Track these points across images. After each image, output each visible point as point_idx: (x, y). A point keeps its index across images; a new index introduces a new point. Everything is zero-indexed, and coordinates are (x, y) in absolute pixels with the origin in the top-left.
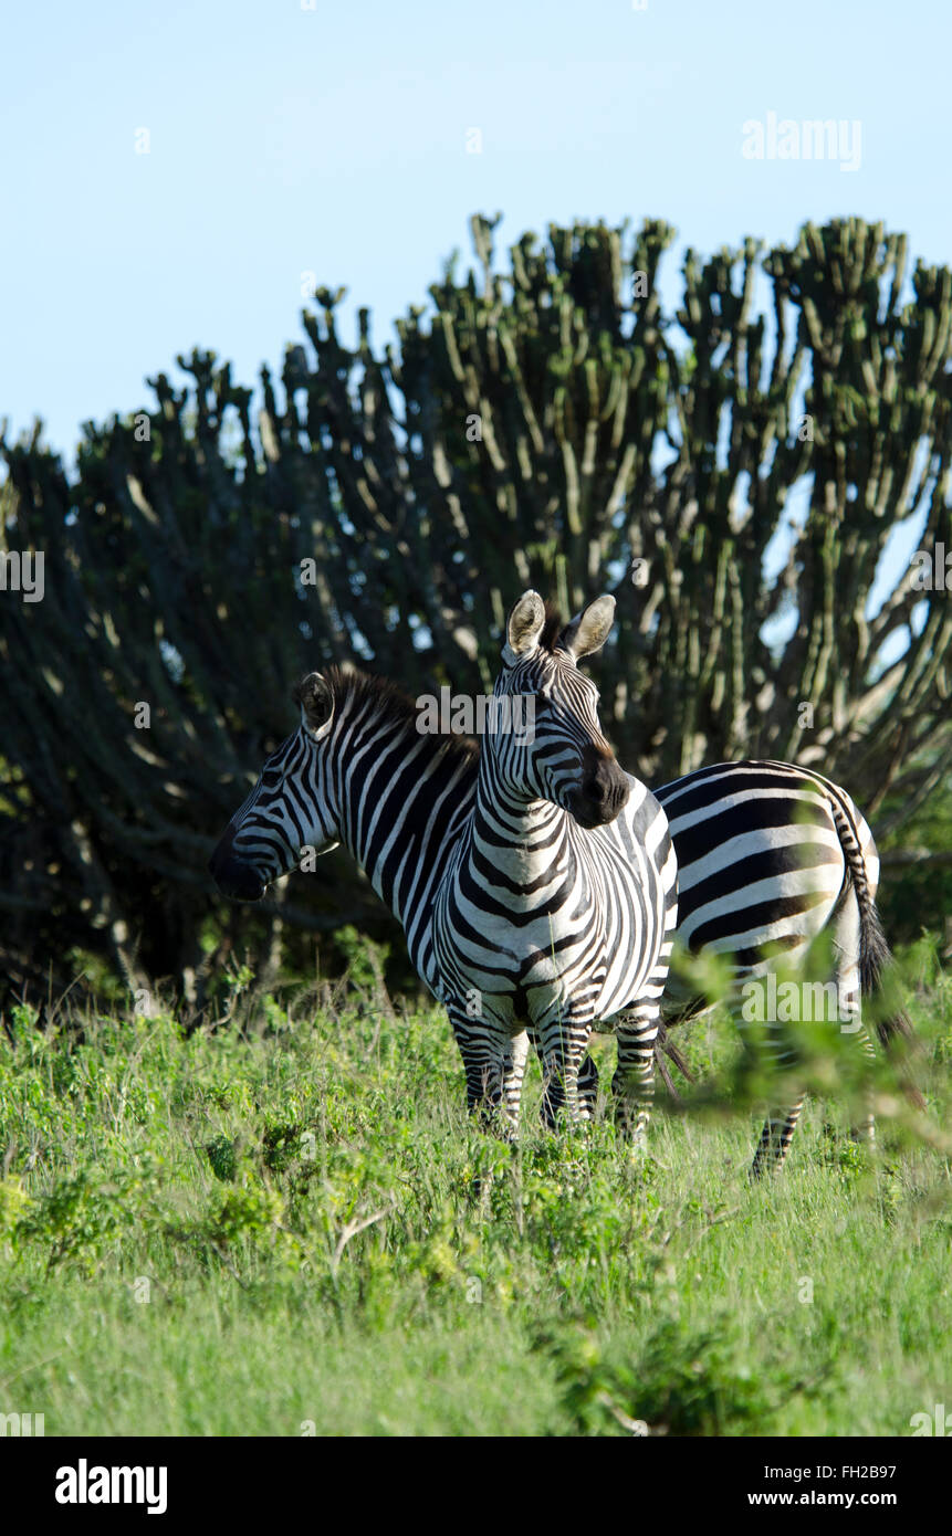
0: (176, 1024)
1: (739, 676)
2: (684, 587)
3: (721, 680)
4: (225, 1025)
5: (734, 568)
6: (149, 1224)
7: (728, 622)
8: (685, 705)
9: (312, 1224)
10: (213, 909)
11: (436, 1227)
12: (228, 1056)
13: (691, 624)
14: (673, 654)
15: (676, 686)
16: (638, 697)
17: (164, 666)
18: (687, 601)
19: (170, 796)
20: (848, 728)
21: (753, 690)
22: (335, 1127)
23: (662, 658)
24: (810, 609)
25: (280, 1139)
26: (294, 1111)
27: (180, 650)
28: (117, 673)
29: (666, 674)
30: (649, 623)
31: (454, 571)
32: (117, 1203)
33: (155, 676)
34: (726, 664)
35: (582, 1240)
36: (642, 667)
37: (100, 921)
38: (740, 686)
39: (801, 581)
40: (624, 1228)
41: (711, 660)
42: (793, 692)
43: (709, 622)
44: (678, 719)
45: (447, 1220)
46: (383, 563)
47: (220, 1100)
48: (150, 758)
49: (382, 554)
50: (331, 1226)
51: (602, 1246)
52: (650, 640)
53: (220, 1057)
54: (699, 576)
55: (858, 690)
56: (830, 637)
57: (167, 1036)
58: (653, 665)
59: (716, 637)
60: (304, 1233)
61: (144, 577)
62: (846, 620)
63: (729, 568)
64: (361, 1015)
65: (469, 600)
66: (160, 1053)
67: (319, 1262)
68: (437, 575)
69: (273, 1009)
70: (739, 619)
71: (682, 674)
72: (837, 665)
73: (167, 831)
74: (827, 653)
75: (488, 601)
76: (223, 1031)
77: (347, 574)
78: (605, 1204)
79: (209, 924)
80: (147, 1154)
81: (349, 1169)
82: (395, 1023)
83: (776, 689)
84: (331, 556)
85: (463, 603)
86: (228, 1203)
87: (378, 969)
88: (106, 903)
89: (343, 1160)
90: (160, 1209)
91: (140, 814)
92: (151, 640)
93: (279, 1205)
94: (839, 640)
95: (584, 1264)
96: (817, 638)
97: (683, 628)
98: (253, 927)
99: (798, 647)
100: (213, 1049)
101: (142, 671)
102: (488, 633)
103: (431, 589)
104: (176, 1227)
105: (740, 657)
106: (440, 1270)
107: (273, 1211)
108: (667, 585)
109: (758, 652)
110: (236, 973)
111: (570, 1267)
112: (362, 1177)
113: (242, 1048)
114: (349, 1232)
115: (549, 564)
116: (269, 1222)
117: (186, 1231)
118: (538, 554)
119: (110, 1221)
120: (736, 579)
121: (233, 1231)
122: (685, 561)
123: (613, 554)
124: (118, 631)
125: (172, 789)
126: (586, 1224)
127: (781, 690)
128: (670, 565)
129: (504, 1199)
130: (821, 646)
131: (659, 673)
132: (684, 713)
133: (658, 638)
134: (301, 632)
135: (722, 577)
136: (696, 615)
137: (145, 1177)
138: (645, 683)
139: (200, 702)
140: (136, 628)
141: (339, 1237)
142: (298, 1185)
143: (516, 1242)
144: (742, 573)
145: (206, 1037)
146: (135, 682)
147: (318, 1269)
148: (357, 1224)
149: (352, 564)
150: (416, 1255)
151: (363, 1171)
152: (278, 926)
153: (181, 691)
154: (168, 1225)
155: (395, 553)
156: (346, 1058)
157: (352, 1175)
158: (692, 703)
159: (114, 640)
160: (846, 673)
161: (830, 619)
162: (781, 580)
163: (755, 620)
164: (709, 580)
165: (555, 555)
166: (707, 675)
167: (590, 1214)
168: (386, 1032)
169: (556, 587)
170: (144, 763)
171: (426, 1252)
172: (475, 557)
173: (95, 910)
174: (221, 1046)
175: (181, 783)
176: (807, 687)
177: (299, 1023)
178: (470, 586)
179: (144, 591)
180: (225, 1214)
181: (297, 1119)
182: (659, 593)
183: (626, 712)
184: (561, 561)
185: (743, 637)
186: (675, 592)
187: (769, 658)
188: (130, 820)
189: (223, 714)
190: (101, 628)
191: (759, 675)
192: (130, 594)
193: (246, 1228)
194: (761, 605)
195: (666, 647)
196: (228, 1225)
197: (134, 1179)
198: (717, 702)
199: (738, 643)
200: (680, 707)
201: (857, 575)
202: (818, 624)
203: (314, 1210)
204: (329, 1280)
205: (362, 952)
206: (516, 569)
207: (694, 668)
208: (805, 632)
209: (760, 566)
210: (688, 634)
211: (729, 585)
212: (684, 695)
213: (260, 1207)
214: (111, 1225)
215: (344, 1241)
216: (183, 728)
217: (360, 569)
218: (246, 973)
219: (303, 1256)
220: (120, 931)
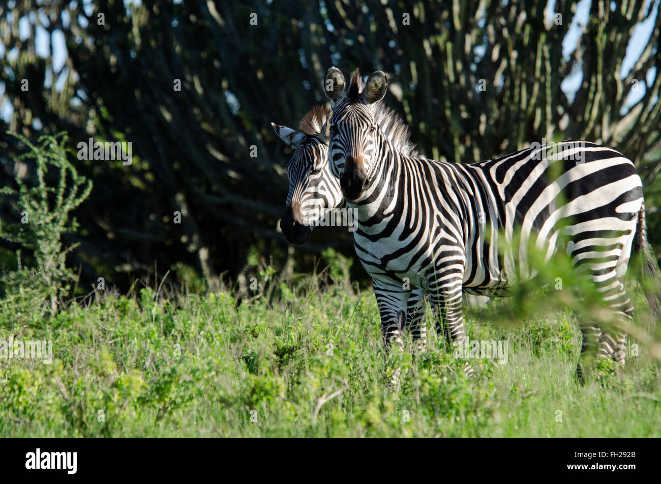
0: (232, 298)
1: (549, 110)
2: (519, 60)
3: (539, 112)
4: (258, 299)
5: (546, 49)
6: (211, 397)
7: (543, 79)
8: (519, 126)
9: (301, 396)
10: (255, 241)
11: (370, 399)
12: (261, 316)
13: (522, 80)
14: (512, 97)
15: (513, 116)
16: (492, 122)
17: (228, 107)
18: (519, 68)
19: (230, 178)
20: (611, 139)
21: (557, 119)
22: (316, 347)
23: (506, 100)
24: (590, 71)
25: (285, 354)
26: (293, 338)
27: (237, 96)
28: (202, 110)
29: (508, 110)
30: (499, 81)
31: (389, 51)
32: (193, 385)
33: (223, 109)
34: (542, 103)
35: (451, 406)
36: (494, 106)
37: (192, 248)
38: (549, 116)
39: (584, 57)
40: (475, 400)
41: (533, 101)
42: (579, 119)
43: (532, 80)
44: (514, 134)
45: (376, 395)
46: (350, 48)
47: (253, 332)
48: (219, 157)
49: (349, 42)
50: (312, 398)
51: (462, 410)
52: (499, 90)
53: (256, 317)
54: (527, 53)
55: (616, 118)
56: (600, 87)
57: (226, 305)
58: (501, 104)
59: (536, 88)
60: (297, 402)
61: (216, 55)
62: (609, 78)
63: (544, 48)
64: (335, 295)
65: (397, 68)
66: (223, 314)
67: (305, 417)
68: (380, 54)
69: (286, 291)
70: (549, 78)
71: (517, 109)
72: (604, 104)
73: (230, 197)
74: (599, 96)
75: (409, 68)
76: (257, 302)
77: (329, 53)
78: (464, 386)
79: (253, 249)
80: (210, 358)
81: (322, 366)
82: (354, 298)
83: (570, 117)
84: (321, 44)
85: (394, 69)
86: (255, 385)
87: (346, 272)
88: (196, 238)
89: (319, 361)
90: (217, 388)
91: (215, 188)
92: (220, 90)
93: (283, 387)
94: (605, 89)
95: (452, 420)
96: (593, 88)
97: (517, 82)
98: (277, 251)
99: (583, 94)
100: (253, 312)
101: (215, 108)
102: (408, 86)
103: (376, 61)
104: (226, 398)
105: (549, 99)
106: (372, 421)
107: (280, 389)
108: (509, 59)
109: (559, 97)
110: (265, 270)
111: (445, 422)
112: (329, 371)
113: (269, 312)
114: (322, 401)
115: (442, 47)
116: (278, 395)
117: (231, 400)
118: (436, 42)
119: (190, 396)
120: (547, 55)
121: (257, 400)
122: (519, 46)
123: (479, 42)
124: (202, 86)
125: (232, 174)
126: (453, 396)
127: (573, 118)
128: (510, 47)
129: (410, 387)
130: (595, 93)
131: (504, 109)
132: (518, 131)
133: (504, 89)
134: (304, 86)
135: (539, 54)
136: (524, 75)
137: (210, 371)
138: (496, 114)
139: (248, 126)
140: (212, 83)
141: (316, 403)
142: (295, 379)
143: (414, 407)
144: (551, 52)
145: (248, 306)
146: (211, 114)
147: (305, 422)
148: (327, 396)
149: (332, 48)
150: (359, 413)
151: (330, 368)
152: (291, 251)
153: (237, 119)
154: (221, 397)
155: (356, 41)
156: (325, 316)
157: (324, 370)
158: (523, 125)
159: (199, 90)
160: (609, 108)
161: (600, 78)
162: (573, 56)
163: (559, 79)
164: (532, 56)
165: (445, 43)
166: (531, 110)
167: (456, 391)
168: (349, 302)
169: (446, 60)
170: (216, 160)
171: (364, 411)
172: (401, 44)
173: (190, 241)
174: (257, 311)
175: (237, 170)
176: (587, 116)
177: (300, 298)
178: (398, 60)
179: (216, 64)
180: (253, 392)
181: (295, 343)
182: (504, 64)
183: (486, 130)
184: (449, 46)
185: (552, 87)
186: (513, 63)
187: (566, 99)
188: (209, 191)
189: (260, 131)
190: (192, 84)
191: (560, 110)
192: (208, 64)
193: (265, 399)
194: (561, 70)
195: (508, 93)
196: (255, 397)
197: (204, 372)
198: (537, 124)
199: (549, 91)
200: (515, 127)
201: (616, 53)
202: (593, 80)
203: (303, 389)
204: (311, 427)
205: (337, 263)
206: (424, 50)
207: (524, 105)
208: (586, 85)
209: (561, 48)
210: (520, 86)
211: (543, 59)
212: (518, 120)
213: (272, 387)
214: (191, 398)
215: (319, 407)
216: (238, 141)
217: (337, 50)
218: (271, 270)
219: (296, 415)
220: (204, 254)
